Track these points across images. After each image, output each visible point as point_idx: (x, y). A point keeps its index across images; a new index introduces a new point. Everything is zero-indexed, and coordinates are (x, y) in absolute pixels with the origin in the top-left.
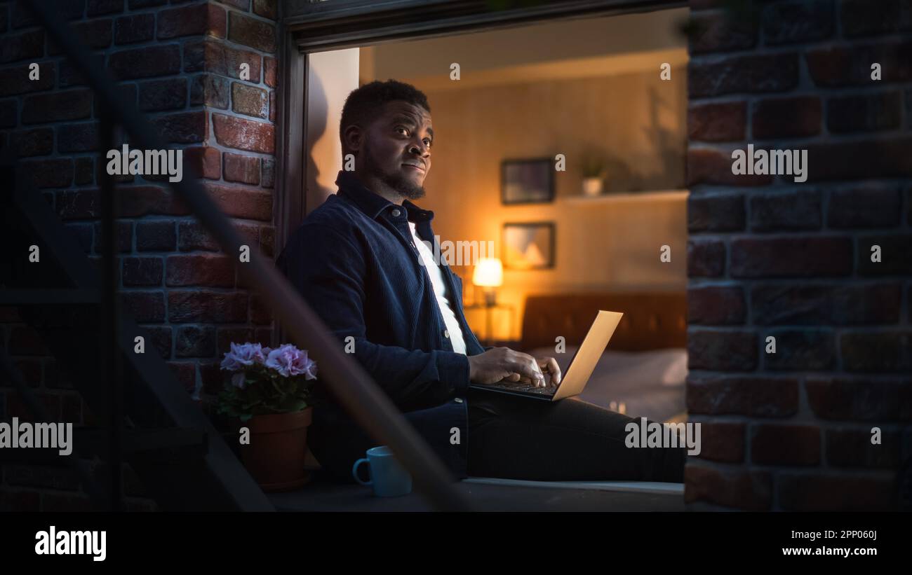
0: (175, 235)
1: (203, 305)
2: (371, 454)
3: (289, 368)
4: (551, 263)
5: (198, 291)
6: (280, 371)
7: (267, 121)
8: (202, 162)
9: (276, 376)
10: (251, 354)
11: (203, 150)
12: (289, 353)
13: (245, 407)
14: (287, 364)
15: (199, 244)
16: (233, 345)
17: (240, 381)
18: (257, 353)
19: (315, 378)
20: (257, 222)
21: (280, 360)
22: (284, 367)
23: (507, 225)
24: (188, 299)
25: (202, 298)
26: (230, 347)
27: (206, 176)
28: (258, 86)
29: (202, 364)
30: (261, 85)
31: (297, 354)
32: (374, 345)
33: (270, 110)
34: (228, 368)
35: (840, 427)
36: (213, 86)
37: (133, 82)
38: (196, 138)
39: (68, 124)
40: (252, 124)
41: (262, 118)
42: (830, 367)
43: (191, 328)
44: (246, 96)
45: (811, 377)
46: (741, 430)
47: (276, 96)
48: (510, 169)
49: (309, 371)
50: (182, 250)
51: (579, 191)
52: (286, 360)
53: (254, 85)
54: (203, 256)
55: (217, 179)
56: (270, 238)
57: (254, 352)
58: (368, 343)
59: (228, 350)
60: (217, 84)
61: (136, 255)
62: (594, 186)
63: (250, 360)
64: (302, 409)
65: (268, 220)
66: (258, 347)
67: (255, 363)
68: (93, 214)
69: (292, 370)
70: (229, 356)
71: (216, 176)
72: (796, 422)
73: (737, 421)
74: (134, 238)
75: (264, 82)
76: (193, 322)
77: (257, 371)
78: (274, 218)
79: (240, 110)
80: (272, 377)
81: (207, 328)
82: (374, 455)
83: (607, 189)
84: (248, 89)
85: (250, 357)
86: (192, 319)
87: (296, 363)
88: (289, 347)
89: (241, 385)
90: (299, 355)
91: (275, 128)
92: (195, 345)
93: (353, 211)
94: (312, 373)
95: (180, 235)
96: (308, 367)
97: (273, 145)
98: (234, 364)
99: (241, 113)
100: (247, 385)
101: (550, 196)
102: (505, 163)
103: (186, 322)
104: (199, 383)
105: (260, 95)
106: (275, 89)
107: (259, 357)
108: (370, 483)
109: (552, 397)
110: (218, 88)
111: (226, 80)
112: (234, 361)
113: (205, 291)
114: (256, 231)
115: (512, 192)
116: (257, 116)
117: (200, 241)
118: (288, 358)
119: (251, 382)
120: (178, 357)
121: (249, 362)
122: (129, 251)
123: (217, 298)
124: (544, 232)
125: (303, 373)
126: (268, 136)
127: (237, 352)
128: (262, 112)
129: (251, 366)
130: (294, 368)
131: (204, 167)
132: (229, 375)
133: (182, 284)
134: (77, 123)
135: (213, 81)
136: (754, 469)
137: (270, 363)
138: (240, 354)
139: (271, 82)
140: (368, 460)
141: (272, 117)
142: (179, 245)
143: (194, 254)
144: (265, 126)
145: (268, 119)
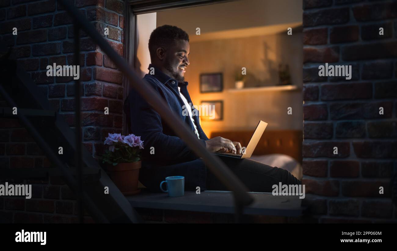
0: (84, 89)
1: (96, 118)
2: (167, 179)
3: (133, 143)
4: (221, 118)
5: (94, 113)
6: (129, 145)
7: (120, 43)
8: (95, 59)
9: (128, 147)
10: (117, 138)
11: (96, 53)
12: (133, 137)
13: (115, 160)
14: (132, 142)
15: (94, 93)
16: (109, 134)
17: (112, 149)
18: (119, 137)
19: (143, 148)
20: (116, 85)
21: (129, 140)
22: (131, 143)
23: (202, 102)
24: (89, 116)
25: (95, 115)
26: (108, 135)
27: (97, 64)
28: (117, 28)
29: (95, 143)
30: (118, 28)
31: (136, 138)
32: (166, 136)
33: (122, 38)
34: (107, 144)
35: (367, 161)
36: (100, 27)
37: (66, 26)
38: (92, 48)
39: (36, 44)
40: (115, 43)
41: (118, 41)
42: (363, 136)
43: (91, 128)
44: (112, 32)
45: (355, 141)
46: (326, 163)
47: (124, 32)
48: (204, 78)
49: (141, 145)
50: (87, 95)
51: (234, 87)
52: (132, 140)
53: (116, 27)
54: (96, 98)
55: (101, 66)
56: (122, 91)
57: (118, 137)
58: (164, 135)
59: (108, 136)
60: (101, 26)
61: (66, 98)
62: (240, 84)
63: (117, 140)
64: (138, 161)
65: (121, 84)
66: (120, 135)
67: (119, 142)
68: (48, 82)
69: (134, 145)
70: (107, 139)
71: (101, 65)
72: (349, 159)
73: (324, 160)
74: (66, 91)
75: (119, 26)
76: (91, 125)
77: (119, 145)
78: (123, 83)
79: (110, 37)
80: (126, 147)
81: (97, 128)
82: (168, 179)
83: (246, 86)
84: (113, 29)
85: (116, 139)
86: (91, 124)
87: (136, 142)
88: (132, 135)
89: (113, 150)
90: (137, 138)
91: (124, 46)
92: (92, 135)
93: (156, 80)
94: (142, 146)
95: (86, 89)
96: (141, 143)
97: (123, 53)
98: (110, 142)
99: (111, 39)
100: (115, 150)
101: (221, 89)
102: (201, 75)
103: (88, 126)
104: (94, 151)
105: (118, 31)
106: (124, 29)
107: (120, 139)
108: (167, 191)
109: (241, 157)
110: (101, 28)
111: (104, 24)
112: (110, 140)
113: (97, 112)
114: (116, 88)
115: (204, 87)
116: (117, 40)
117: (94, 91)
118: (133, 139)
119: (117, 149)
120: (85, 140)
121: (116, 141)
122: (64, 96)
123: (101, 115)
124: (219, 105)
125: (138, 145)
126: (121, 49)
127: (111, 137)
128: (119, 39)
129: (117, 143)
130: (135, 143)
131: (96, 60)
132: (107, 146)
133: (86, 110)
134: (41, 43)
135: (99, 25)
136: (331, 179)
137: (125, 141)
138: (112, 138)
139: (122, 26)
140: (166, 181)
141: (123, 41)
142: (85, 93)
143: (92, 97)
144: (120, 45)
145: (121, 42)
